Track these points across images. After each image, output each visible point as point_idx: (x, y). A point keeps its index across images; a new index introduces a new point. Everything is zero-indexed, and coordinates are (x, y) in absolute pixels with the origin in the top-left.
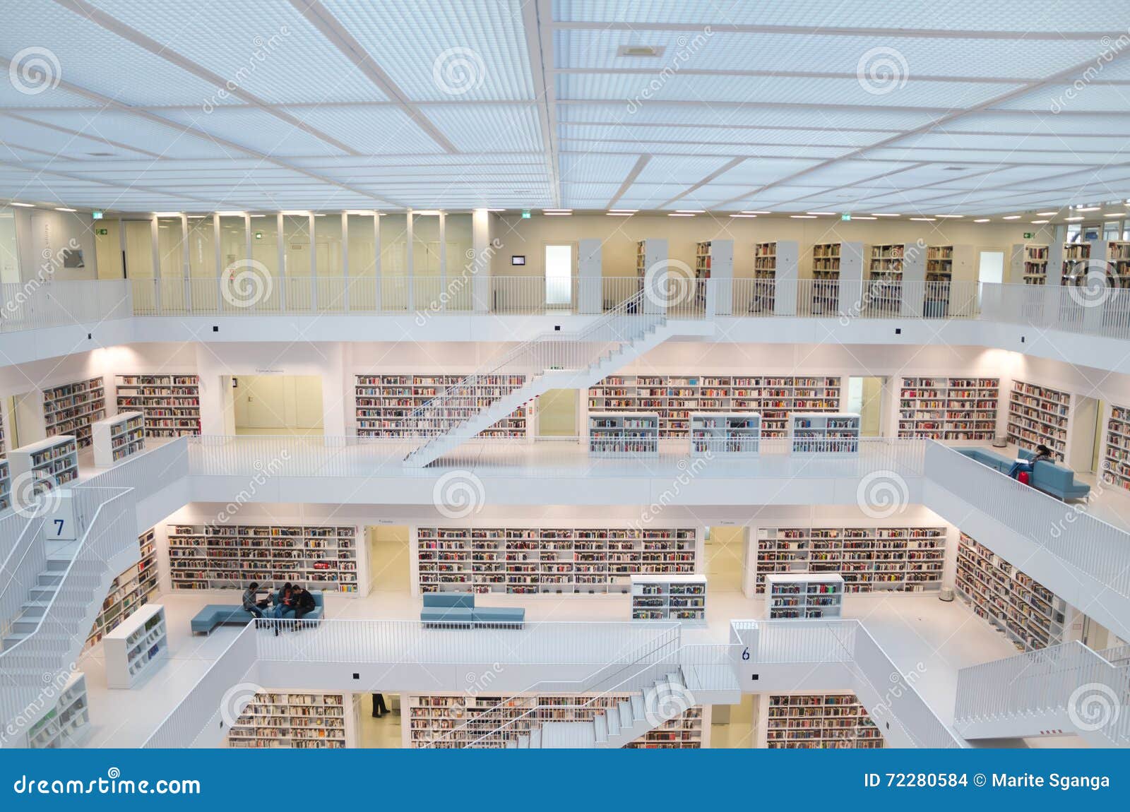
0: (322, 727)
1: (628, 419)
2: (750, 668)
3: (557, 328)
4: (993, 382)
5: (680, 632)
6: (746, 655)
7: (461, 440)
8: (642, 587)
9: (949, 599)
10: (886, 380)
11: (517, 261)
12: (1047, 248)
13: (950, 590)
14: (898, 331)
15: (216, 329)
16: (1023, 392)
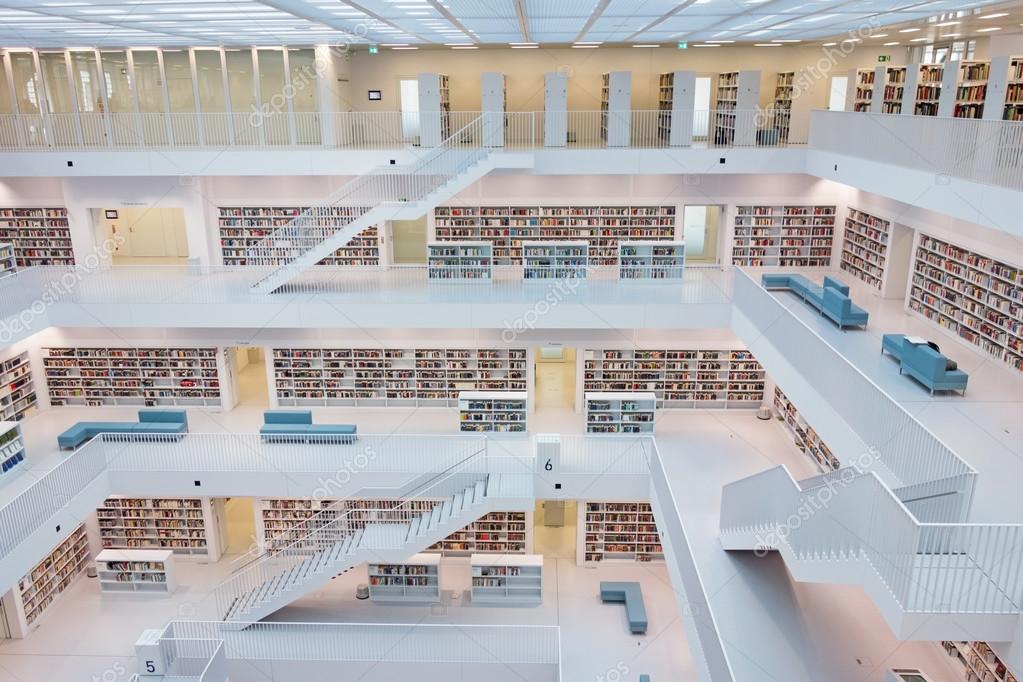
0: (186, 527)
1: (465, 248)
2: (553, 478)
3: (393, 162)
4: (829, 210)
5: (486, 444)
6: (548, 466)
7: (303, 267)
8: (468, 402)
9: (767, 417)
10: (723, 208)
11: (373, 95)
12: (904, 69)
13: (767, 409)
14: (723, 161)
15: (70, 164)
16: (855, 219)
